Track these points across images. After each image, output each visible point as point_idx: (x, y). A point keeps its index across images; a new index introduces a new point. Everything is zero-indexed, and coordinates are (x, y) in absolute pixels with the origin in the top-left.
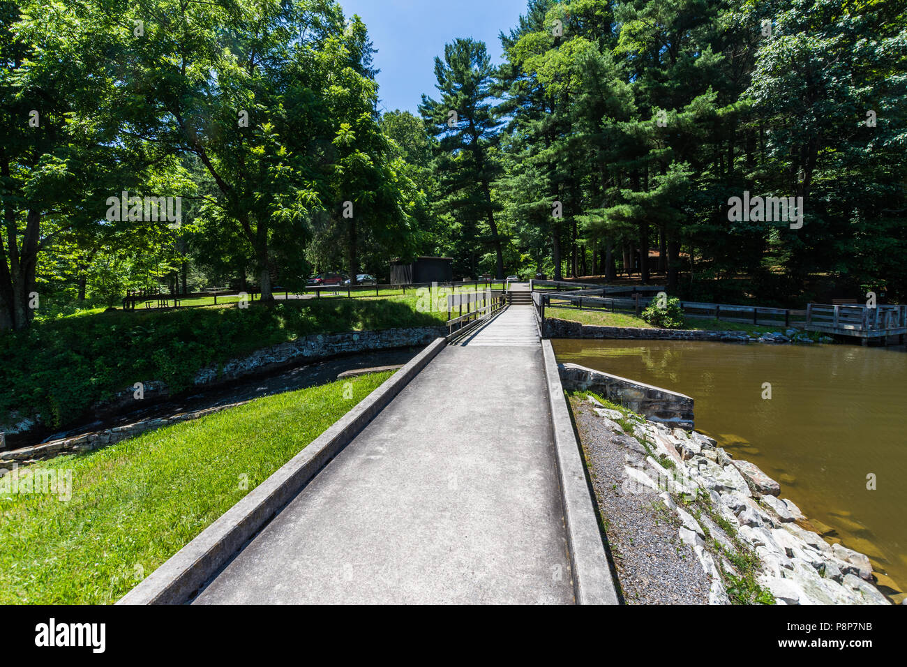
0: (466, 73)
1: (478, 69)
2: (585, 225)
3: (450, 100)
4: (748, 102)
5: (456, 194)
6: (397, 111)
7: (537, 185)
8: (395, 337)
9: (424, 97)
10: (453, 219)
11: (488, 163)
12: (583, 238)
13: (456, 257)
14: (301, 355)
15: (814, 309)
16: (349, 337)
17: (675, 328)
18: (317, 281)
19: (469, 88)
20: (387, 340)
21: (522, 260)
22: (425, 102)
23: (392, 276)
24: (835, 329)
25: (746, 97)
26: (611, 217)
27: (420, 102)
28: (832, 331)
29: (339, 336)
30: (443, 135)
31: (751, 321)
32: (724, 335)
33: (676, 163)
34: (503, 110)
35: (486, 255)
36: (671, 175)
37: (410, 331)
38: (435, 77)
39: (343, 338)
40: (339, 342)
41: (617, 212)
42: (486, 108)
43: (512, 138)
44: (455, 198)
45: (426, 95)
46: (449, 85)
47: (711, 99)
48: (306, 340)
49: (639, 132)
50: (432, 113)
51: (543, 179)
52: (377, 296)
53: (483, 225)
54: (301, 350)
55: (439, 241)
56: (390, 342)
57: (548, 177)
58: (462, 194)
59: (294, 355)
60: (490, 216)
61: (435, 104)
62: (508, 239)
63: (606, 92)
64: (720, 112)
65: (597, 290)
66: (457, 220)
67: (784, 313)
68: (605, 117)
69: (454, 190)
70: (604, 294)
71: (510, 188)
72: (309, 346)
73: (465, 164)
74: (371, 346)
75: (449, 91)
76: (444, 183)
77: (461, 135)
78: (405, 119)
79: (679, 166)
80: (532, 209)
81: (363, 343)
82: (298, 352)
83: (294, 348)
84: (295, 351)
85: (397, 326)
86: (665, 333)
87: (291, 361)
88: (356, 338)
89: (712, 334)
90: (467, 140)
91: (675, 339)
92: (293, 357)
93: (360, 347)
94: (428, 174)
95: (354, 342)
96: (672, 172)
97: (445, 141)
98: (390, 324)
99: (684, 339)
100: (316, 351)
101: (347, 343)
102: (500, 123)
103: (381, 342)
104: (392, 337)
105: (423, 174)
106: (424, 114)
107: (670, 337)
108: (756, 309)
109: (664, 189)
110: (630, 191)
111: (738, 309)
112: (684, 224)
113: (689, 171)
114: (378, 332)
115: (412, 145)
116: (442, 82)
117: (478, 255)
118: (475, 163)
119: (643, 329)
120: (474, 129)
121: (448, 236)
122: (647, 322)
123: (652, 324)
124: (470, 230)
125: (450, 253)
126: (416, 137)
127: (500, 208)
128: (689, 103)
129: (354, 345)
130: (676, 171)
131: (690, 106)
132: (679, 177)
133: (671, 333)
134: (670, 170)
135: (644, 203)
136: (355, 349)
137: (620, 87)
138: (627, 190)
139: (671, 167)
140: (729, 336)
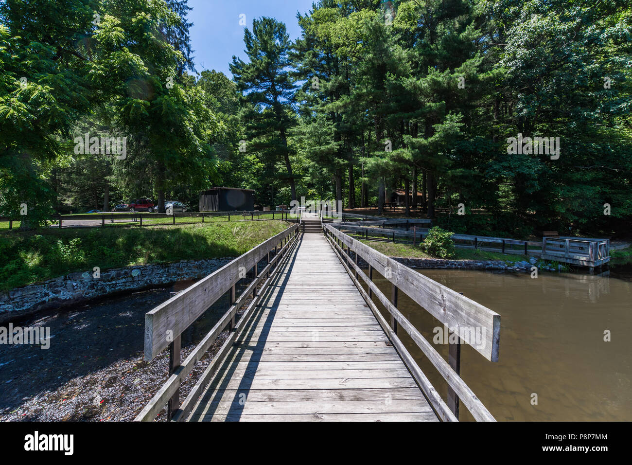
0: (269, 42)
1: (279, 43)
2: (369, 165)
3: (256, 62)
4: (502, 70)
5: (259, 138)
6: (213, 71)
7: (326, 132)
8: (185, 270)
9: (234, 58)
10: (257, 160)
11: (286, 117)
12: (365, 177)
13: (258, 189)
14: (56, 299)
15: (548, 242)
16: (126, 273)
17: (449, 258)
18: (126, 206)
19: (272, 54)
20: (175, 274)
21: (309, 194)
22: (235, 62)
23: (201, 204)
24: (567, 258)
25: (499, 67)
26: (393, 159)
27: (232, 62)
28: (564, 260)
29: (113, 273)
30: (250, 91)
31: (500, 250)
32: (488, 264)
33: (452, 114)
34: (298, 75)
35: (283, 189)
36: (447, 125)
37: (202, 263)
38: (244, 44)
39: (118, 275)
40: (113, 279)
41: (398, 155)
42: (285, 74)
43: (306, 95)
44: (258, 141)
45: (237, 57)
46: (256, 50)
47: (477, 64)
48: (65, 279)
49: (416, 87)
50: (241, 71)
51: (331, 129)
52: (174, 223)
53: (280, 167)
54: (58, 292)
55: (245, 176)
56: (179, 275)
57: (335, 127)
58: (263, 139)
59: (46, 299)
60: (287, 159)
61: (243, 64)
62: (300, 177)
63: (387, 55)
64: (481, 76)
65: (377, 222)
66: (261, 161)
67: (524, 244)
68: (388, 73)
69: (258, 135)
70: (384, 225)
71: (304, 134)
72: (69, 287)
73: (268, 115)
74: (155, 281)
75: (255, 56)
76: (249, 128)
77: (265, 93)
78: (219, 77)
79: (454, 117)
80: (322, 152)
81: (145, 279)
82: (52, 296)
83: (45, 290)
84: (46, 294)
85: (188, 257)
86: (442, 263)
87: (40, 307)
88: (135, 273)
89: (479, 264)
90: (270, 97)
91: (449, 268)
92: (44, 301)
93: (141, 283)
94: (236, 120)
95: (133, 278)
96: (448, 122)
97: (251, 95)
98: (180, 256)
99: (457, 269)
100: (79, 292)
101: (124, 280)
102: (295, 87)
103: (168, 276)
104: (182, 270)
105: (232, 120)
106: (234, 72)
107: (446, 267)
108: (504, 241)
109: (440, 137)
110: (411, 137)
111: (490, 241)
112: (450, 168)
113: (460, 122)
114: (165, 266)
115: (225, 100)
116: (249, 48)
117: (276, 189)
118: (275, 116)
119: (423, 259)
120: (275, 89)
121: (254, 174)
122: (424, 252)
123: (429, 253)
124: (270, 169)
125: (254, 186)
126: (229, 93)
127: (294, 153)
128: (460, 66)
129: (133, 281)
130: (451, 121)
131: (459, 69)
132: (453, 127)
133: (447, 263)
134: (446, 120)
135: (421, 147)
136: (134, 286)
137: (399, 52)
138: (407, 136)
139: (448, 117)
140: (492, 265)
